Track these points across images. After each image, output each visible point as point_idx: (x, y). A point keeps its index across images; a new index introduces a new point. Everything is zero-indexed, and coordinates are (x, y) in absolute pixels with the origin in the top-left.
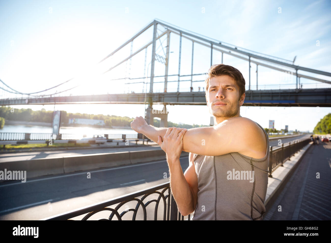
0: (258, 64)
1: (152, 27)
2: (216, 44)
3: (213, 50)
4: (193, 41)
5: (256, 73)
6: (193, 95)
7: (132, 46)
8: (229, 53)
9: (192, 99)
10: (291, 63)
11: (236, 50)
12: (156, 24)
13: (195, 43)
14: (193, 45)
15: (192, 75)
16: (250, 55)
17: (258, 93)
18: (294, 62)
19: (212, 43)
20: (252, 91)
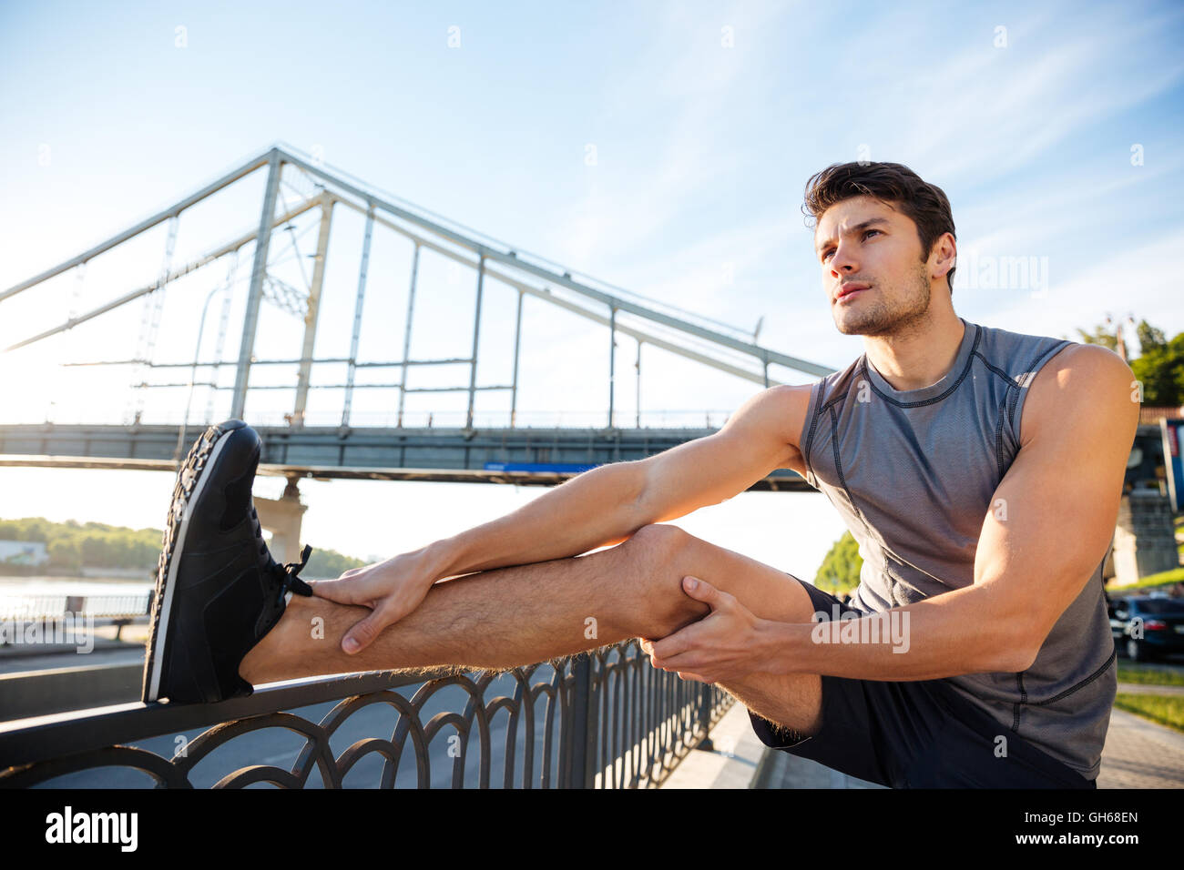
0: (641, 338)
1: (264, 172)
2: (498, 257)
3: (487, 279)
4: (419, 242)
5: (636, 369)
6: (403, 438)
7: (172, 236)
8: (545, 295)
9: (397, 453)
10: (749, 340)
11: (566, 279)
12: (278, 161)
13: (424, 251)
14: (417, 255)
15: (406, 363)
16: (615, 304)
17: (641, 441)
18: (756, 335)
19: (483, 251)
20: (620, 431)
